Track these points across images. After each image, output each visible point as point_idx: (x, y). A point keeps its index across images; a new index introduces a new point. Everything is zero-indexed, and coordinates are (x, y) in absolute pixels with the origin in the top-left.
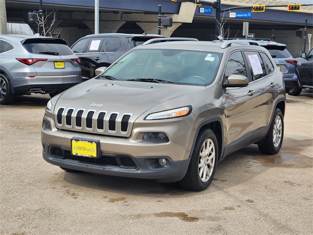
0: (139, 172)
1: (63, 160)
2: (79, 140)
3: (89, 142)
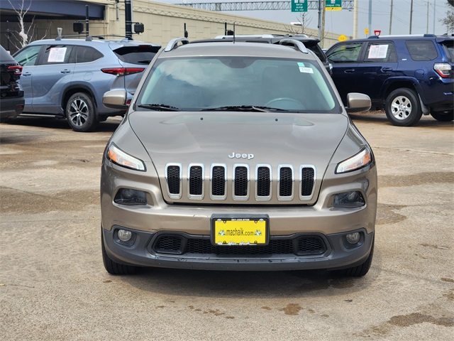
0: (330, 257)
1: (181, 257)
2: (230, 219)
3: (251, 219)
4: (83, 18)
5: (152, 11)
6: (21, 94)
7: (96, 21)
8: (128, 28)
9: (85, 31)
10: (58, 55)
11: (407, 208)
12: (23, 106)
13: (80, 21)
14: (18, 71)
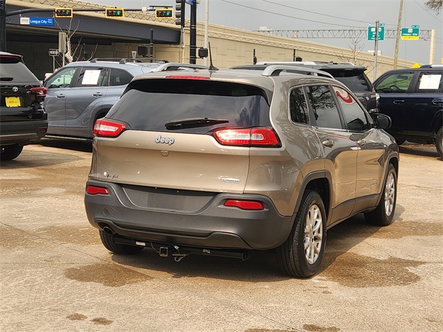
4: (147, 41)
5: (226, 37)
6: (45, 117)
7: (172, 46)
8: (193, 53)
9: (149, 55)
10: (91, 77)
11: (426, 266)
12: (46, 130)
13: (145, 45)
14: (41, 93)
